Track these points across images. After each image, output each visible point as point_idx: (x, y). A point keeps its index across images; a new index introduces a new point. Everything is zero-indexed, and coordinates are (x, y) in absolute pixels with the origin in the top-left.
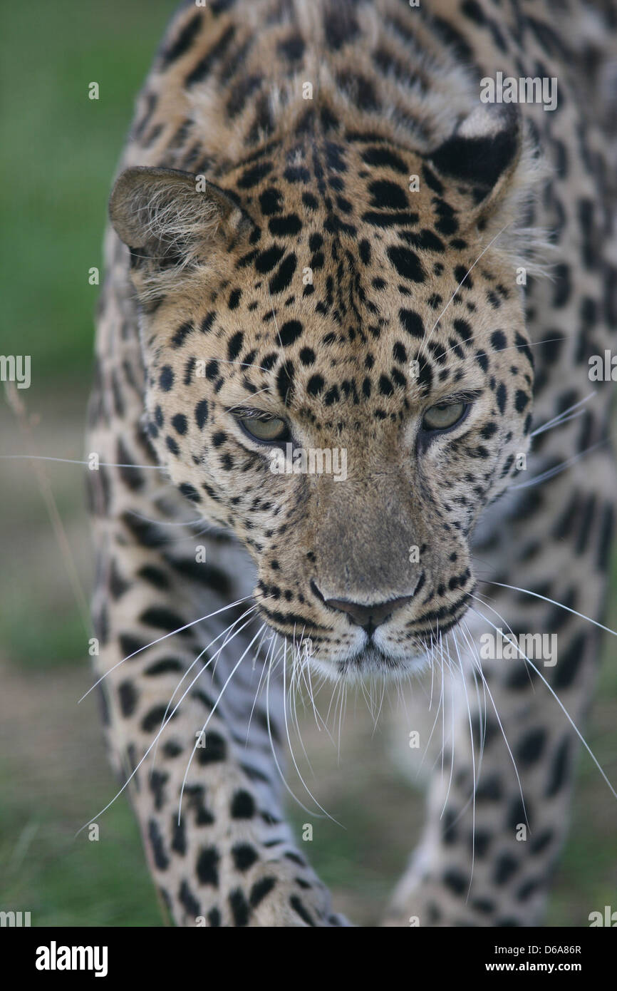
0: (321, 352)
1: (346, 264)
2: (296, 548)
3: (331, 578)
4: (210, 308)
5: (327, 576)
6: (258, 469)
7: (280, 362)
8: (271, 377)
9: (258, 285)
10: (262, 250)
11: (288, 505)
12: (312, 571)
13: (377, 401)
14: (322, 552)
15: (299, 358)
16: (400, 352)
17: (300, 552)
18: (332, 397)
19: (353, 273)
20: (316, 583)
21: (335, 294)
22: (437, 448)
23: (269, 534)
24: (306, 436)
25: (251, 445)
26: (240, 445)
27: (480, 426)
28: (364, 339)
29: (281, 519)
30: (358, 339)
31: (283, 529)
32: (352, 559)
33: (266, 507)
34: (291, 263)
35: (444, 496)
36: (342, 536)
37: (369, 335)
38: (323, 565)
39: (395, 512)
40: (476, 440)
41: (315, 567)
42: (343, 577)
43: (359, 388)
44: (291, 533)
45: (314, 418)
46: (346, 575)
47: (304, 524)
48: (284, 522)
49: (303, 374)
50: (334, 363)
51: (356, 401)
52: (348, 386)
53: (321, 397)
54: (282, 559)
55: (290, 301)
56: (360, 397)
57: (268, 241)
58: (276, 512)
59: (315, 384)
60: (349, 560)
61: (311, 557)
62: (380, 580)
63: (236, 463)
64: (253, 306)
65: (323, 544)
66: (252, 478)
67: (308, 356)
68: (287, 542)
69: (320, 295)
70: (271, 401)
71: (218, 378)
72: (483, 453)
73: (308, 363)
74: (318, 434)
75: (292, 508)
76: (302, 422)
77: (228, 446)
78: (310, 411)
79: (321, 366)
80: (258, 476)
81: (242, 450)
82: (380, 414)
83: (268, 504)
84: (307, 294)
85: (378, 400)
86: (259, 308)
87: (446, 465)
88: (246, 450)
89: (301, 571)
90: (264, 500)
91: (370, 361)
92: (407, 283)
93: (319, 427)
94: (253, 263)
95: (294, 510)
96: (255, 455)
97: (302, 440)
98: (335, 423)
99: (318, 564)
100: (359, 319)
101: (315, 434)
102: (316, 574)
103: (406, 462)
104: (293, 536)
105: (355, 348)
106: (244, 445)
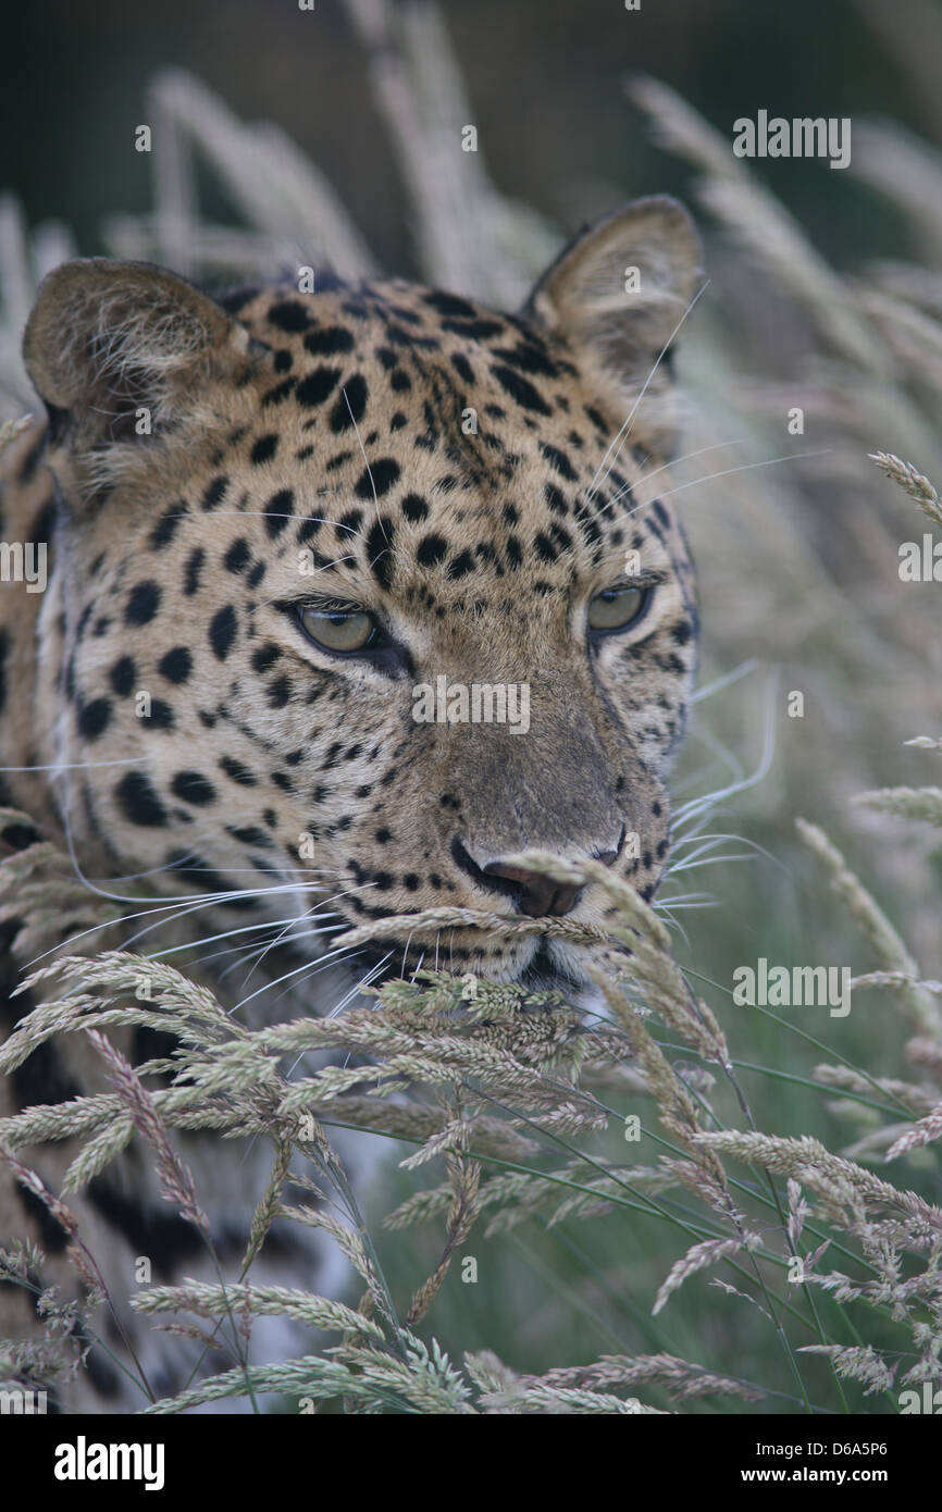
0: (438, 502)
1: (442, 387)
2: (418, 798)
3: (491, 829)
4: (214, 474)
5: (485, 827)
6: (333, 696)
7: (368, 522)
8: (357, 546)
9: (310, 424)
10: (302, 377)
11: (393, 739)
12: (456, 825)
13: (534, 568)
14: (468, 791)
15: (401, 511)
16: (555, 498)
17: (427, 801)
18: (462, 566)
19: (455, 396)
20: (464, 843)
21: (439, 425)
22: (611, 653)
23: (363, 792)
24: (416, 631)
25: (322, 661)
26: (305, 662)
27: (669, 623)
28: (494, 484)
29: (385, 760)
30: (486, 485)
31: (388, 779)
32: (525, 794)
33: (353, 753)
34: (357, 389)
35: (634, 721)
36: (503, 761)
37: (502, 479)
38: (475, 811)
39: (580, 723)
40: (666, 645)
41: (460, 817)
42: (512, 824)
43: (502, 553)
44: (407, 777)
45: (431, 600)
46: (519, 821)
47: (428, 758)
48: (392, 765)
49: (410, 535)
50: (460, 516)
51: (500, 572)
52: (486, 550)
53: (442, 569)
54: (397, 823)
55: (372, 438)
56: (505, 566)
57: (307, 364)
58: (375, 753)
59: (431, 550)
60: (520, 795)
61: (450, 802)
62: (575, 824)
63: (296, 691)
64: (306, 453)
65: (469, 777)
66: (326, 710)
67: (415, 508)
68: (401, 793)
69: (416, 426)
70: (360, 583)
71: (252, 565)
72: (676, 666)
73: (417, 518)
74: (440, 623)
75: (400, 742)
76: (408, 610)
77: (283, 664)
78: (424, 589)
79: (438, 521)
80: (334, 708)
81: (307, 670)
82: (542, 587)
83: (357, 746)
84: (398, 428)
85: (538, 568)
86: (316, 452)
87: (627, 677)
88: (315, 669)
89: (435, 831)
90: (349, 744)
91: (512, 514)
92: (532, 415)
93: (441, 612)
94: (292, 395)
95: (404, 744)
96: (328, 675)
97: (408, 639)
98: (469, 605)
99: (465, 811)
100: (480, 460)
101: (433, 625)
102: (463, 827)
103: (579, 662)
104: (410, 781)
105: (485, 495)
106: (312, 662)
